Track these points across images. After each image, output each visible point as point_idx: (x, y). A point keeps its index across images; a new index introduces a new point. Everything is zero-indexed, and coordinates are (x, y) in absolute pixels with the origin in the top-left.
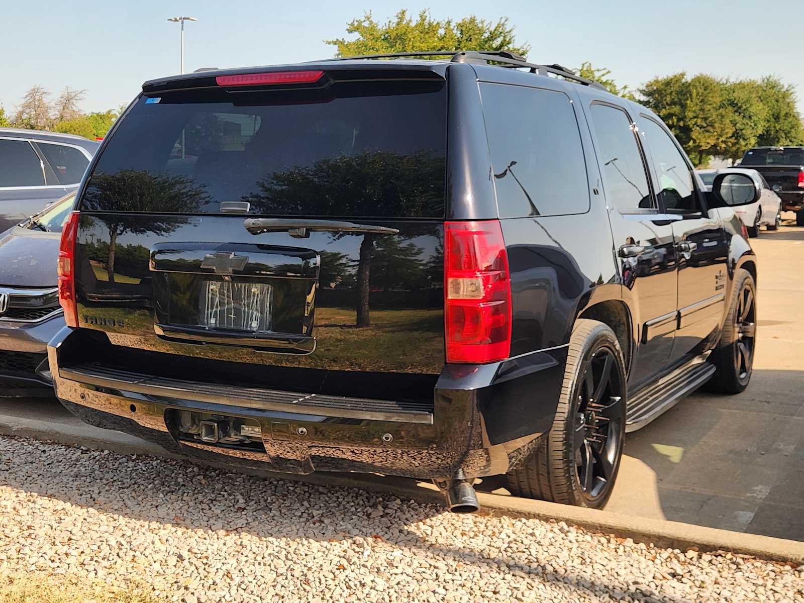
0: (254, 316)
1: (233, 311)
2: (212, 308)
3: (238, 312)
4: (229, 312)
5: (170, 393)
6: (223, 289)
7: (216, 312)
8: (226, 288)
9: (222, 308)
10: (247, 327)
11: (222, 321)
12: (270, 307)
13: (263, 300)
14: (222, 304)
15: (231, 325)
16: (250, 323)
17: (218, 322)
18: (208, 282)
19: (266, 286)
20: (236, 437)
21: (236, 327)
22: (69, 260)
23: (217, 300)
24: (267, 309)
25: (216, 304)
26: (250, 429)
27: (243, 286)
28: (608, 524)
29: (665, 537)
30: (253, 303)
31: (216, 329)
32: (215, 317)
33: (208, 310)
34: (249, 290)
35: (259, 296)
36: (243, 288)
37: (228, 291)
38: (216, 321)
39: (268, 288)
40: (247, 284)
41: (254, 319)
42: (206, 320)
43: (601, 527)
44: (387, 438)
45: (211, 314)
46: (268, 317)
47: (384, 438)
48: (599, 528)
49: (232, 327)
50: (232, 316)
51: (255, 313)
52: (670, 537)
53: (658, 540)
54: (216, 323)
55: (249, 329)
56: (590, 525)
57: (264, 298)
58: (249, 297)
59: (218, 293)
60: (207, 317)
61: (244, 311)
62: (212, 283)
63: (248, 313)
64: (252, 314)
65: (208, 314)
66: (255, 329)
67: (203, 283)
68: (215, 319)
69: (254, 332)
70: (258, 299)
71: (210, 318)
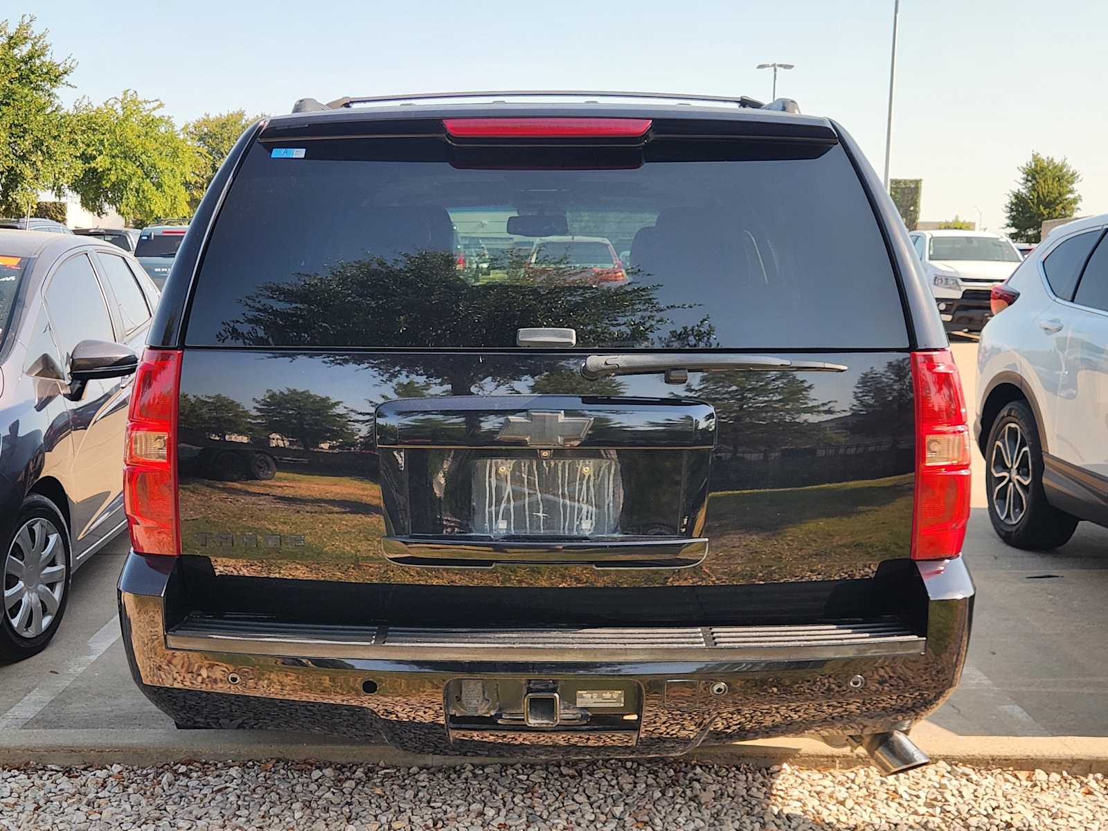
0: (584, 512)
1: (541, 506)
2: (498, 503)
3: (551, 508)
4: (533, 507)
5: (454, 653)
6: (520, 471)
7: (507, 510)
8: (525, 469)
9: (519, 503)
10: (571, 530)
11: (520, 522)
12: (614, 496)
13: (601, 484)
14: (518, 495)
15: (539, 528)
16: (576, 523)
17: (512, 526)
18: (489, 461)
19: (605, 463)
20: (567, 711)
21: (548, 533)
23: (509, 489)
24: (609, 499)
25: (506, 497)
26: (595, 695)
27: (560, 464)
28: (1003, 754)
29: (1081, 760)
30: (580, 490)
31: (509, 538)
32: (506, 517)
33: (490, 506)
34: (573, 471)
35: (592, 478)
36: (560, 468)
37: (530, 473)
38: (509, 523)
39: (610, 465)
40: (567, 462)
41: (584, 517)
42: (487, 525)
43: (993, 760)
44: (856, 683)
45: (497, 513)
46: (613, 512)
47: (851, 683)
48: (991, 762)
49: (542, 531)
50: (541, 514)
51: (585, 507)
52: (1087, 759)
53: (1071, 765)
54: (508, 529)
55: (575, 534)
56: (979, 760)
57: (603, 479)
58: (571, 482)
59: (509, 478)
60: (491, 519)
61: (565, 506)
62: (497, 463)
63: (572, 508)
64: (580, 510)
65: (490, 513)
66: (587, 534)
67: (479, 463)
68: (505, 522)
69: (586, 538)
70: (591, 484)
71: (496, 520)
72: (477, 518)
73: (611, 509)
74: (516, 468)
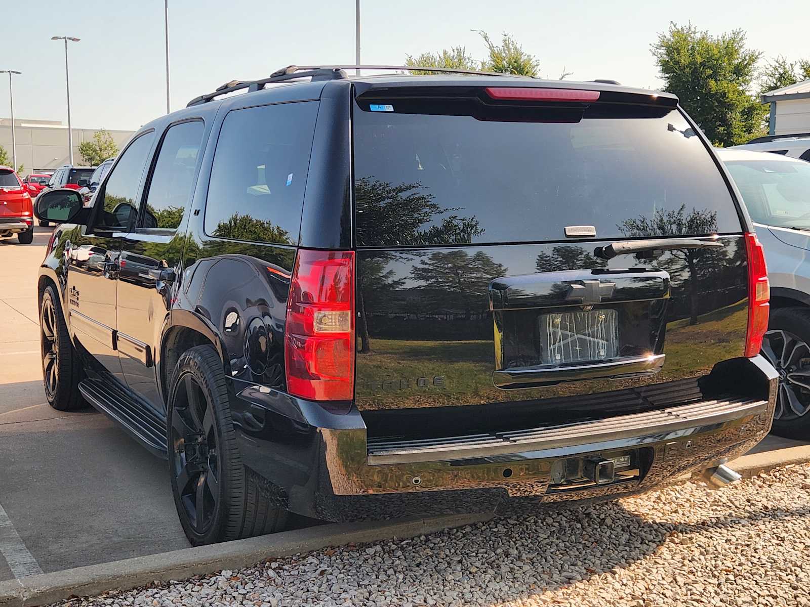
0: (600, 344)
1: (578, 343)
2: (555, 343)
3: (583, 343)
4: (573, 344)
6: (566, 321)
7: (560, 347)
8: (568, 320)
9: (566, 341)
10: (594, 356)
11: (567, 355)
12: (616, 332)
13: (608, 326)
14: (565, 337)
15: (577, 356)
16: (597, 352)
17: (563, 357)
18: (548, 316)
19: (610, 311)
21: (582, 360)
22: (349, 312)
23: (560, 333)
24: (613, 335)
25: (558, 338)
27: (586, 315)
30: (598, 330)
31: (562, 365)
32: (559, 351)
33: (550, 345)
34: (593, 319)
35: (603, 322)
36: (586, 317)
37: (571, 322)
38: (561, 356)
39: (612, 313)
41: (601, 348)
42: (549, 358)
45: (554, 349)
46: (615, 343)
49: (579, 359)
50: (578, 348)
51: (601, 341)
54: (561, 358)
55: (597, 359)
57: (609, 323)
58: (593, 326)
59: (559, 326)
60: (551, 353)
61: (590, 341)
62: (552, 316)
63: (594, 342)
64: (598, 343)
65: (551, 350)
66: (603, 358)
67: (543, 317)
68: (559, 355)
69: (602, 362)
70: (603, 326)
71: (554, 354)
72: (544, 354)
73: (614, 341)
74: (563, 319)
